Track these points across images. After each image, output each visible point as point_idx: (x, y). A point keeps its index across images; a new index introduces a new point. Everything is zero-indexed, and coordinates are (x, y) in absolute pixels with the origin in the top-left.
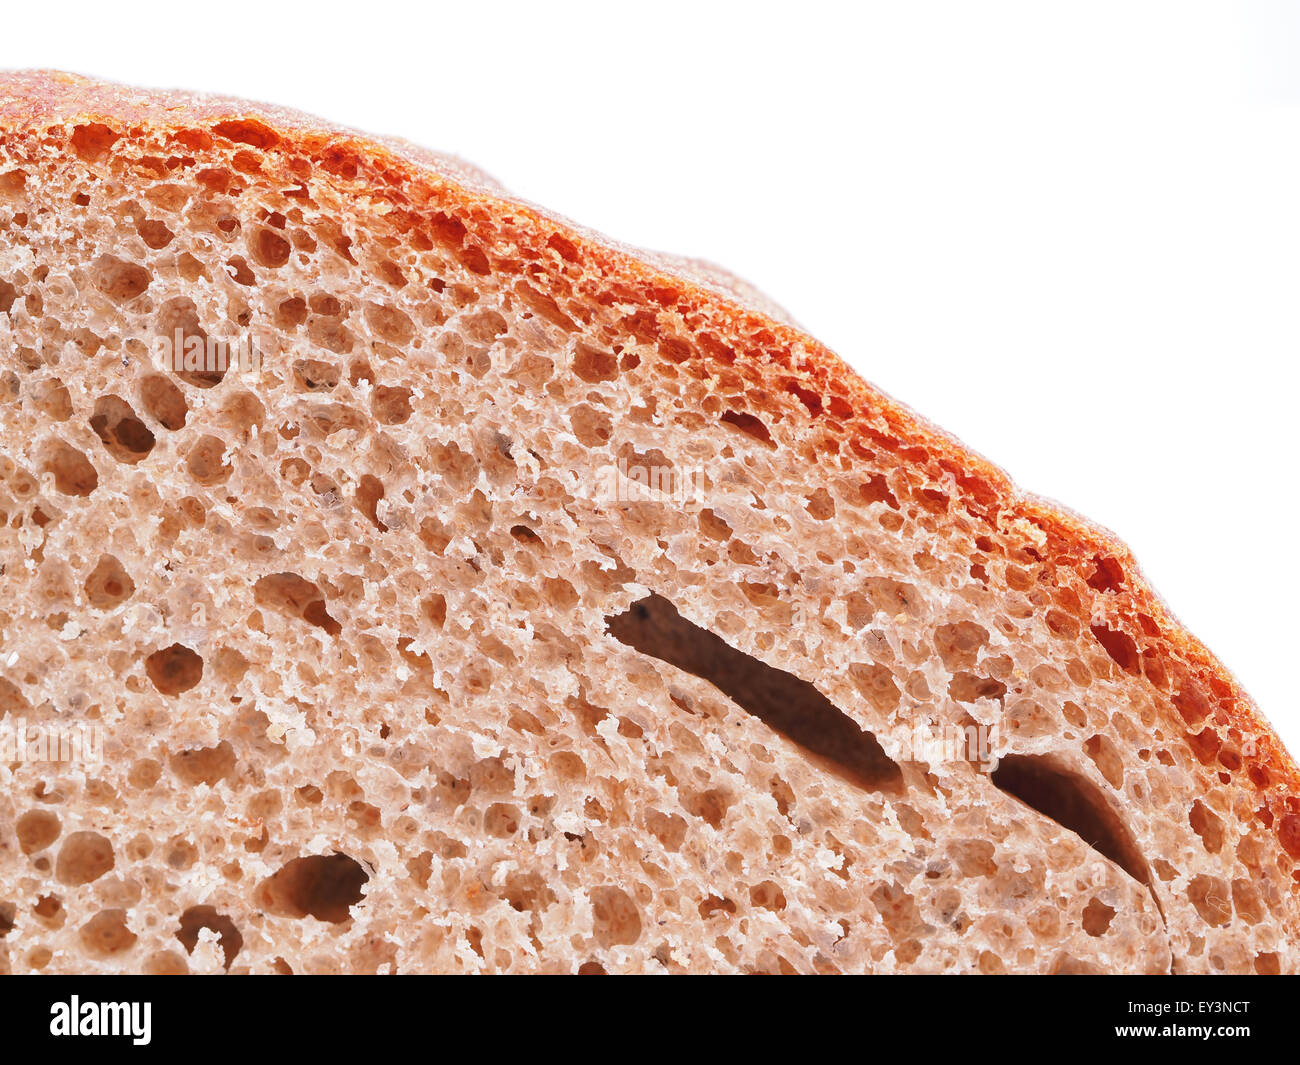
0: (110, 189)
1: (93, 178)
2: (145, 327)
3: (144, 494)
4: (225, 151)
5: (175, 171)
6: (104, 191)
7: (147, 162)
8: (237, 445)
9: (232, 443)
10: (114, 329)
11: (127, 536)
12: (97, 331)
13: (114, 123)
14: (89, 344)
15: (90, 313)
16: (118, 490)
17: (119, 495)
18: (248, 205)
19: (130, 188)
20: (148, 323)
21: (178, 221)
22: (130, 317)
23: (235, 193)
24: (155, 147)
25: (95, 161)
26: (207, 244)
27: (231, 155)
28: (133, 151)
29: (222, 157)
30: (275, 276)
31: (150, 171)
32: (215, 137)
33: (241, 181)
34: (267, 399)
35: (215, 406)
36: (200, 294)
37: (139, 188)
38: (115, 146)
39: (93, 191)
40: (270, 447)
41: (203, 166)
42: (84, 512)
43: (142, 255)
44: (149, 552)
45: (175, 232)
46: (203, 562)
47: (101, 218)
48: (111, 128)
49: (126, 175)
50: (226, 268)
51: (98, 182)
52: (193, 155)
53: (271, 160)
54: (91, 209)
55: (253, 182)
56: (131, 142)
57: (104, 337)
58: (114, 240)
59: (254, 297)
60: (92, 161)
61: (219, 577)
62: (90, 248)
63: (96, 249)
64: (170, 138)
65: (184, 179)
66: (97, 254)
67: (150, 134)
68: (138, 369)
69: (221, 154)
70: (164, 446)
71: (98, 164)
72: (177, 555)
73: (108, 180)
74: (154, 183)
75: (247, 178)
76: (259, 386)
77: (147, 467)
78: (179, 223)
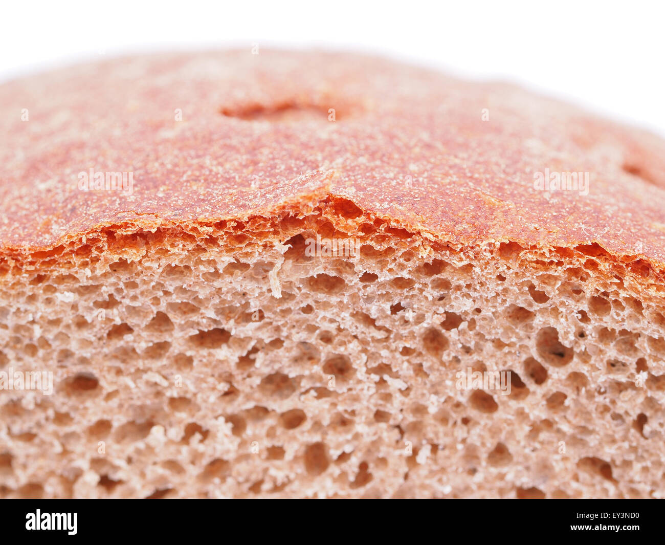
0: (517, 273)
1: (509, 268)
2: (529, 338)
3: (521, 414)
4: (580, 259)
5: (553, 267)
6: (514, 275)
7: (537, 262)
8: (574, 396)
9: (571, 395)
10: (514, 339)
11: (511, 434)
12: (504, 340)
13: (521, 241)
14: (499, 344)
15: (500, 331)
16: (509, 414)
17: (510, 417)
18: (590, 288)
19: (528, 274)
20: (532, 337)
21: (552, 291)
22: (522, 333)
23: (582, 279)
24: (543, 254)
25: (510, 258)
26: (567, 303)
27: (583, 261)
28: (530, 257)
29: (579, 261)
30: (601, 320)
31: (539, 266)
32: (575, 252)
33: (587, 274)
34: (592, 377)
35: (564, 377)
36: (561, 326)
37: (533, 275)
38: (522, 254)
39: (509, 274)
40: (591, 398)
41: (568, 266)
42: (490, 423)
43: (531, 305)
44: (523, 443)
45: (551, 296)
46: (550, 448)
47: (511, 288)
48: (520, 244)
49: (526, 267)
50: (576, 315)
51: (511, 271)
52: (563, 260)
53: (604, 266)
54: (506, 284)
55: (594, 276)
56: (529, 252)
57: (507, 343)
58: (517, 298)
59: (589, 328)
60: (507, 259)
61: (557, 457)
62: (504, 301)
63: (507, 302)
64: (550, 251)
65: (559, 272)
66: (508, 304)
67: (540, 249)
68: (524, 357)
69: (578, 260)
70: (534, 393)
71: (511, 261)
72: (537, 445)
73: (516, 270)
74: (541, 273)
75: (591, 273)
76: (588, 371)
77: (525, 404)
78: (553, 293)
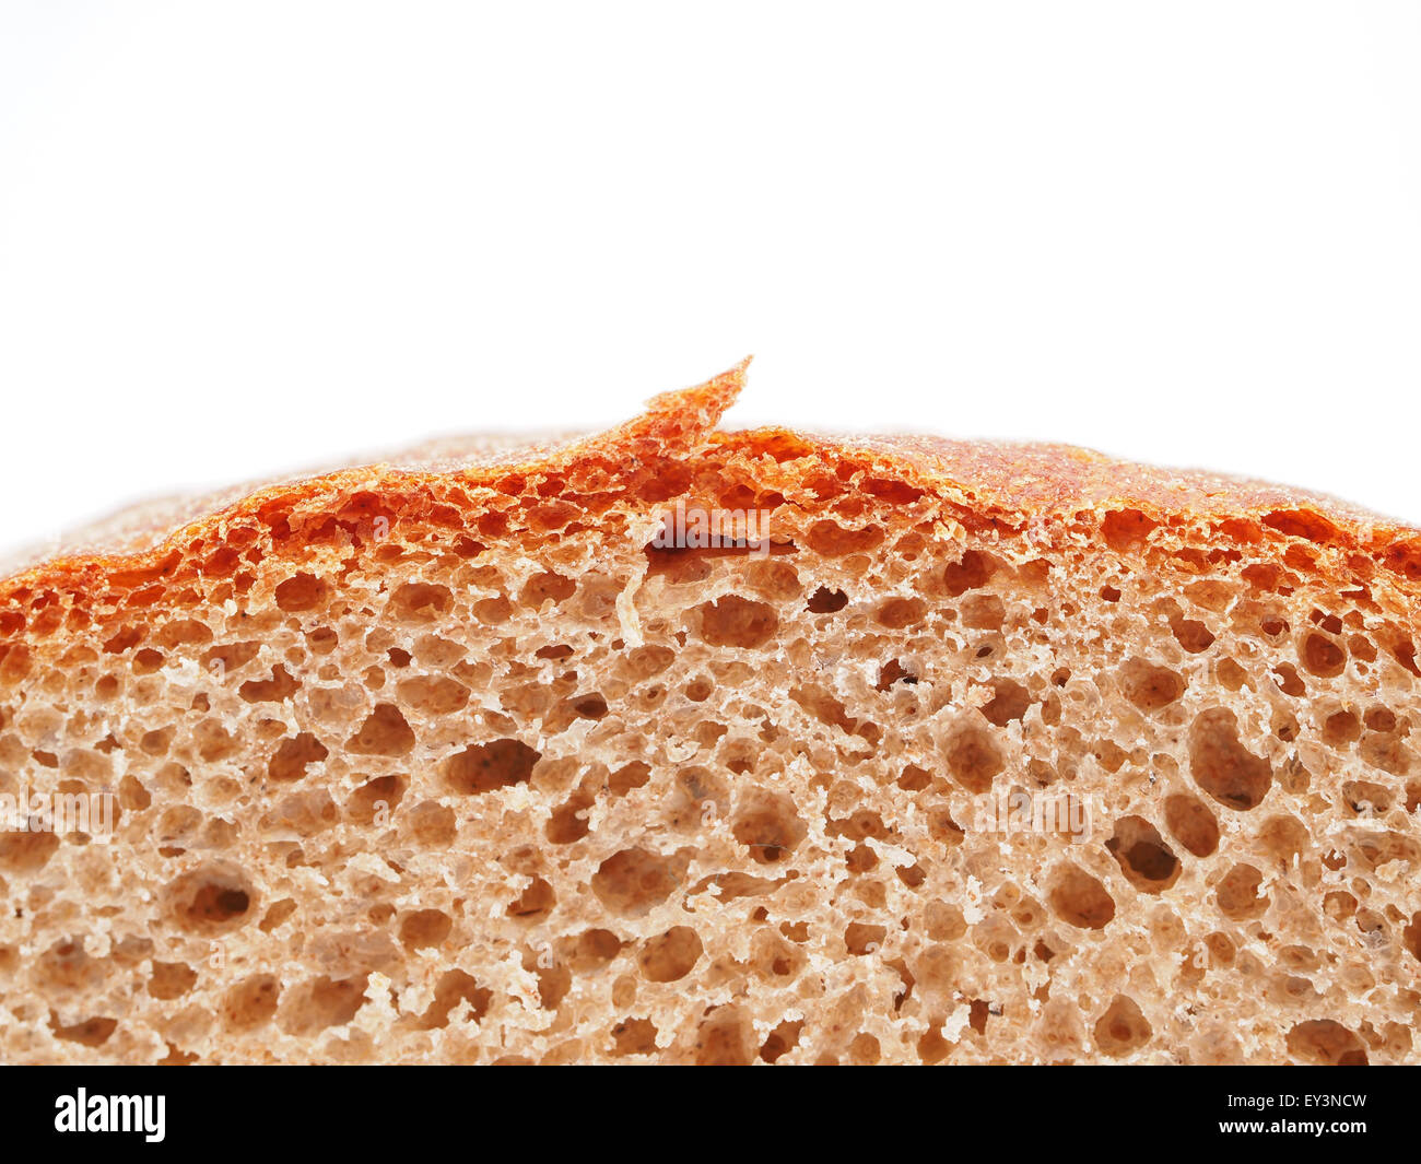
0: (1142, 583)
1: (1125, 571)
2: (1175, 741)
3: (1167, 928)
4: (1276, 544)
5: (1218, 565)
6: (1137, 586)
7: (1186, 554)
8: (1275, 875)
9: (1270, 873)
10: (1141, 742)
11: (1146, 974)
12: (1122, 744)
13: (1150, 509)
14: (1111, 757)
15: (1113, 723)
16: (1138, 923)
17: (1140, 929)
18: (1299, 607)
19: (1167, 583)
20: (1179, 737)
21: (1219, 622)
22: (1159, 728)
23: (1286, 592)
24: (1197, 537)
25: (1126, 552)
26: (1252, 648)
27: (1283, 549)
28: (1173, 542)
29: (1273, 550)
30: (1327, 687)
31: (1189, 565)
32: (1265, 529)
33: (1291, 578)
34: (1312, 824)
35: (1253, 831)
36: (1243, 704)
37: (1177, 584)
38: (1152, 536)
39: (1125, 585)
40: (1312, 879)
41: (1251, 561)
42: (1097, 946)
43: (1176, 659)
44: (1169, 994)
45: (1215, 634)
46: (1232, 1006)
47: (1133, 616)
48: (1147, 514)
49: (1163, 568)
50: (1272, 676)
51: (1131, 575)
52: (1239, 548)
53: (1328, 557)
54: (1121, 605)
55: (1308, 580)
56: (1168, 531)
57: (1129, 749)
58: (1145, 642)
59: (1303, 709)
60: (1123, 551)
61: (1248, 1023)
62: (1118, 650)
63: (1125, 652)
64: (1214, 528)
65: (1229, 575)
66: (1127, 656)
67: (1191, 523)
68: (1166, 787)
69: (1271, 548)
70: (1190, 874)
71: (1131, 555)
72: (1202, 997)
73: (1142, 574)
74: (1194, 579)
75: (1300, 575)
76: (1303, 810)
77: (1171, 899)
78: (1222, 625)
